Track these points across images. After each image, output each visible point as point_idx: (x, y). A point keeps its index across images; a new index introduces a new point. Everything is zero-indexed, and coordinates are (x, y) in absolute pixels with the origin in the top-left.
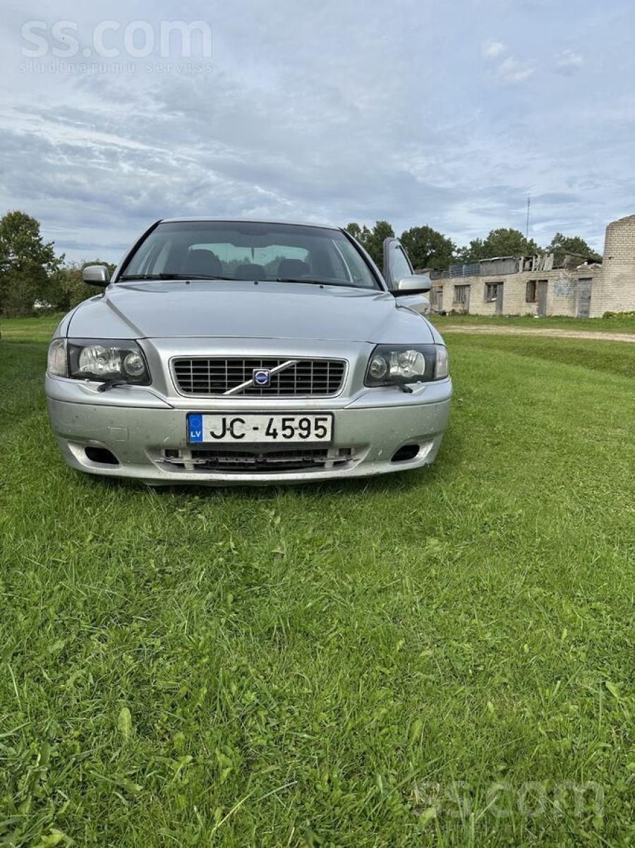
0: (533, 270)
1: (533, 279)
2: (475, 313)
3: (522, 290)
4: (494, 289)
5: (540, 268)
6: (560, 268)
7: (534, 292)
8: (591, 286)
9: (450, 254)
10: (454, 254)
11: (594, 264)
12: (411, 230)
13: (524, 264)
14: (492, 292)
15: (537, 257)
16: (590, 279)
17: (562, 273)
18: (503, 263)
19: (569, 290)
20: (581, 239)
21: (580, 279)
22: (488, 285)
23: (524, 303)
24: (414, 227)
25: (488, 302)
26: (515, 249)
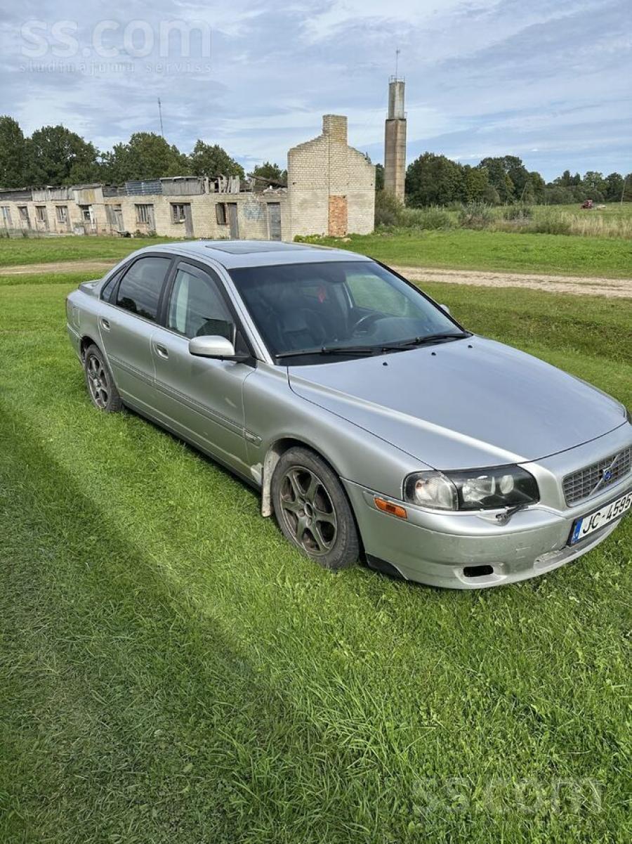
0: (220, 192)
1: (221, 201)
2: (163, 235)
3: (212, 212)
4: (180, 209)
5: (228, 189)
6: (247, 191)
7: (224, 215)
8: (280, 211)
9: (94, 160)
10: (99, 160)
11: (280, 189)
12: (43, 129)
13: (209, 185)
14: (179, 213)
15: (222, 178)
16: (278, 203)
17: (250, 196)
18: (187, 183)
19: (259, 213)
20: (220, 147)
21: (269, 203)
22: (174, 205)
23: (216, 226)
24: (46, 126)
25: (177, 223)
26: (162, 156)
